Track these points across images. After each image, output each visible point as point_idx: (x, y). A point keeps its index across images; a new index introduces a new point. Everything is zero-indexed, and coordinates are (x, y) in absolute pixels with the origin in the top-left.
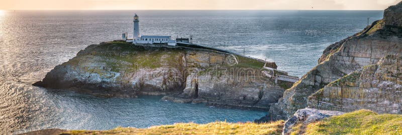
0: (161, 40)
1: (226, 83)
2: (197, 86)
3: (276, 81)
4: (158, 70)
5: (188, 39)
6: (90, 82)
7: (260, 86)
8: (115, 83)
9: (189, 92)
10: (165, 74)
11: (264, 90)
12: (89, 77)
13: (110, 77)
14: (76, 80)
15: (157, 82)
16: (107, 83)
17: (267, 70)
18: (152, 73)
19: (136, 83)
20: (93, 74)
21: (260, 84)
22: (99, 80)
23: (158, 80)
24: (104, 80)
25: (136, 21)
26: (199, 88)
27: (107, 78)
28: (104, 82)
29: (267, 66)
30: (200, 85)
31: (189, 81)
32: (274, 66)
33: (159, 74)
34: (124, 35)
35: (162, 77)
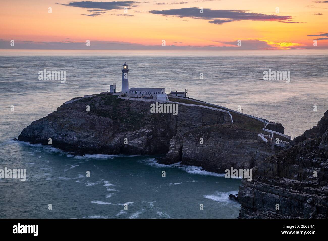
0: (152, 93)
1: (215, 147)
2: (181, 149)
3: (272, 148)
5: (183, 93)
6: (66, 142)
7: (253, 152)
8: (93, 144)
9: (172, 156)
10: (149, 134)
11: (256, 157)
12: (66, 135)
13: (87, 136)
16: (84, 143)
17: (265, 133)
20: (70, 133)
21: (253, 150)
22: (75, 139)
23: (140, 140)
24: (81, 139)
25: (125, 71)
26: (183, 153)
27: (84, 137)
28: (80, 141)
29: (267, 128)
30: (185, 148)
31: (172, 143)
32: (279, 128)
33: (143, 134)
34: (112, 87)
35: (145, 137)
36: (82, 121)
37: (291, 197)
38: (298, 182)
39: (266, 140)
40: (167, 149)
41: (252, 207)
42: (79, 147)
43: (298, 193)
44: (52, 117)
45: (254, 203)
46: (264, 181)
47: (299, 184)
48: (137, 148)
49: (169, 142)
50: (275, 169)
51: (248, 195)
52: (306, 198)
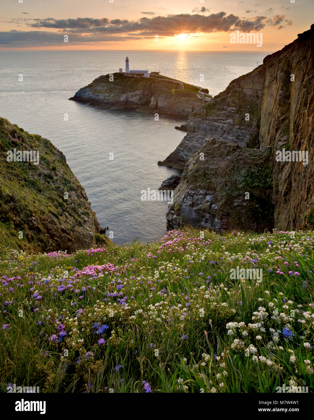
0: (142, 73)
2: (157, 102)
3: (203, 101)
4: (137, 92)
5: (158, 73)
6: (98, 99)
8: (111, 100)
9: (152, 106)
10: (140, 95)
11: (195, 106)
12: (97, 96)
13: (109, 96)
14: (91, 97)
15: (135, 99)
16: (107, 99)
17: (200, 94)
18: (133, 94)
19: (123, 100)
20: (99, 94)
22: (103, 98)
24: (105, 98)
25: (127, 61)
26: (158, 104)
27: (107, 97)
28: (105, 99)
29: (201, 91)
30: (159, 102)
31: (152, 99)
32: (206, 91)
33: (137, 95)
34: (120, 70)
35: (139, 96)
36: (106, 88)
37: (212, 126)
38: (216, 118)
39: (200, 98)
40: (150, 102)
41: (193, 131)
42: (105, 101)
43: (216, 123)
44: (90, 86)
45: (194, 128)
46: (200, 118)
47: (216, 119)
48: (134, 102)
49: (151, 99)
50: (205, 112)
51: (191, 125)
52: (219, 126)
